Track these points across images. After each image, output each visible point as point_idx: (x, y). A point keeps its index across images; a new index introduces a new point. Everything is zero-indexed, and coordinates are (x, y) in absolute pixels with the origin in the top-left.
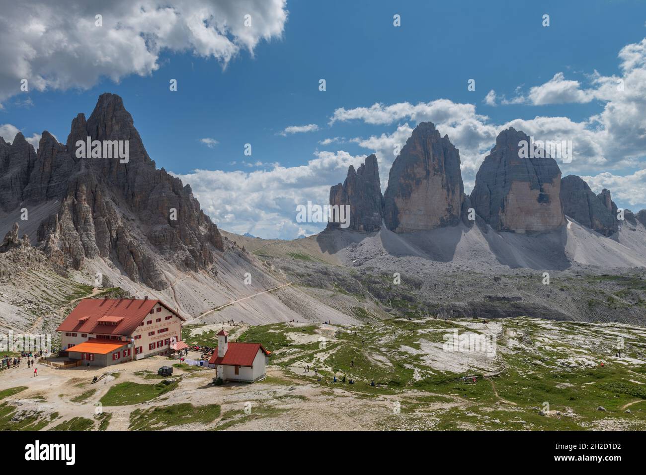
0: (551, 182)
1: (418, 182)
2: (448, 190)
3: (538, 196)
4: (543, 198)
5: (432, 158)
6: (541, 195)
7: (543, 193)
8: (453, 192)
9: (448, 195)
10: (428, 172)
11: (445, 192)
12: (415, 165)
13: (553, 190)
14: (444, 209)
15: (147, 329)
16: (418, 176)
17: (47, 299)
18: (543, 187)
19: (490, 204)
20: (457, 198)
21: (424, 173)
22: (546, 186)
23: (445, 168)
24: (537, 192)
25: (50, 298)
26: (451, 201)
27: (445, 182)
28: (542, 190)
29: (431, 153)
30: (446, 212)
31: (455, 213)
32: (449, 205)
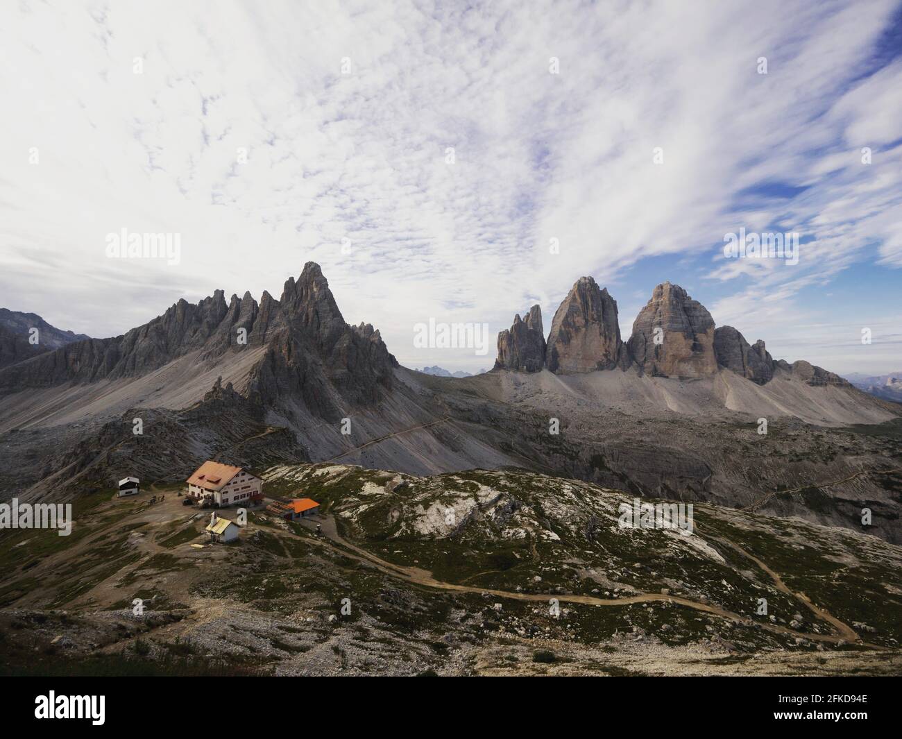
0: (705, 332)
1: (577, 330)
2: (605, 337)
3: (692, 345)
4: (696, 347)
5: (590, 308)
6: (694, 344)
7: (697, 343)
8: (610, 339)
9: (606, 342)
10: (587, 321)
11: (603, 339)
12: (575, 315)
13: (707, 340)
14: (601, 354)
15: (233, 487)
16: (577, 325)
17: (229, 438)
18: (697, 336)
19: (645, 350)
20: (614, 344)
21: (583, 321)
22: (699, 336)
23: (603, 317)
24: (691, 342)
25: (232, 436)
26: (608, 347)
27: (603, 329)
28: (695, 339)
29: (590, 304)
30: (603, 358)
31: (611, 358)
32: (606, 351)
